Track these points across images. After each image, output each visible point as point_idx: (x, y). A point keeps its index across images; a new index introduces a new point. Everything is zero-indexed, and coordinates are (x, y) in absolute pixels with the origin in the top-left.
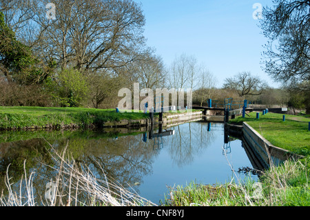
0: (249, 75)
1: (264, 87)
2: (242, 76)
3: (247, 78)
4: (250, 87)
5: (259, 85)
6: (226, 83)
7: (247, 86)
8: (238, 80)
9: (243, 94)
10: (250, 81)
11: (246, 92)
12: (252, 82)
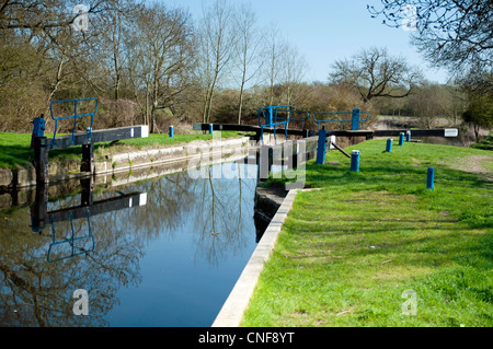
0: (384, 54)
1: (414, 80)
2: (369, 57)
3: (381, 61)
4: (386, 79)
5: (405, 76)
6: (335, 71)
7: (379, 79)
8: (360, 65)
9: (370, 96)
10: (385, 67)
11: (376, 92)
12: (390, 71)
